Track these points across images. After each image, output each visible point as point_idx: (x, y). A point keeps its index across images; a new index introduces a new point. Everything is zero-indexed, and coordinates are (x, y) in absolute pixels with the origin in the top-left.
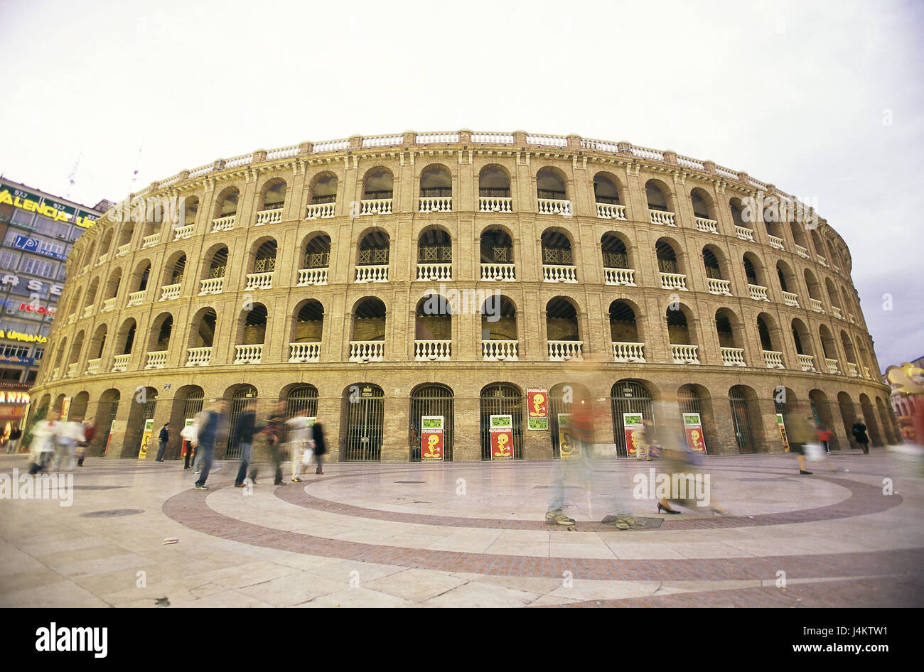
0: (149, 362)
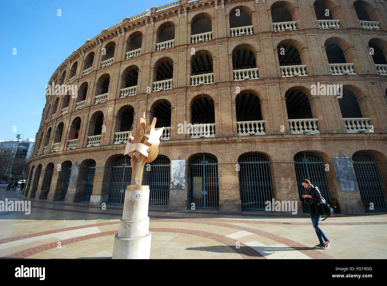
0: (89, 142)
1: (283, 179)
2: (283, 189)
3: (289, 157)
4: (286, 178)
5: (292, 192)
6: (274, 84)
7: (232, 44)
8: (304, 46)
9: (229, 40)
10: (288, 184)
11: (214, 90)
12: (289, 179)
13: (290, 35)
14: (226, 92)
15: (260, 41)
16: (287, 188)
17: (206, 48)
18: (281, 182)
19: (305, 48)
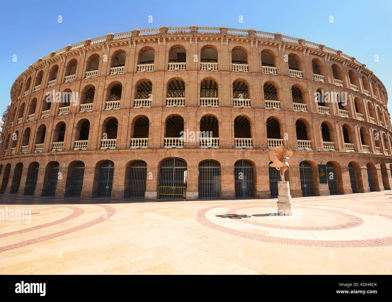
1: (294, 177)
2: (293, 184)
3: (297, 164)
4: (295, 177)
5: (298, 185)
6: (290, 115)
7: (263, 79)
8: (306, 91)
9: (262, 75)
10: (296, 180)
11: (252, 113)
12: (297, 177)
13: (299, 81)
14: (260, 116)
15: (281, 81)
16: (295, 182)
17: (245, 78)
18: (293, 180)
19: (307, 92)
